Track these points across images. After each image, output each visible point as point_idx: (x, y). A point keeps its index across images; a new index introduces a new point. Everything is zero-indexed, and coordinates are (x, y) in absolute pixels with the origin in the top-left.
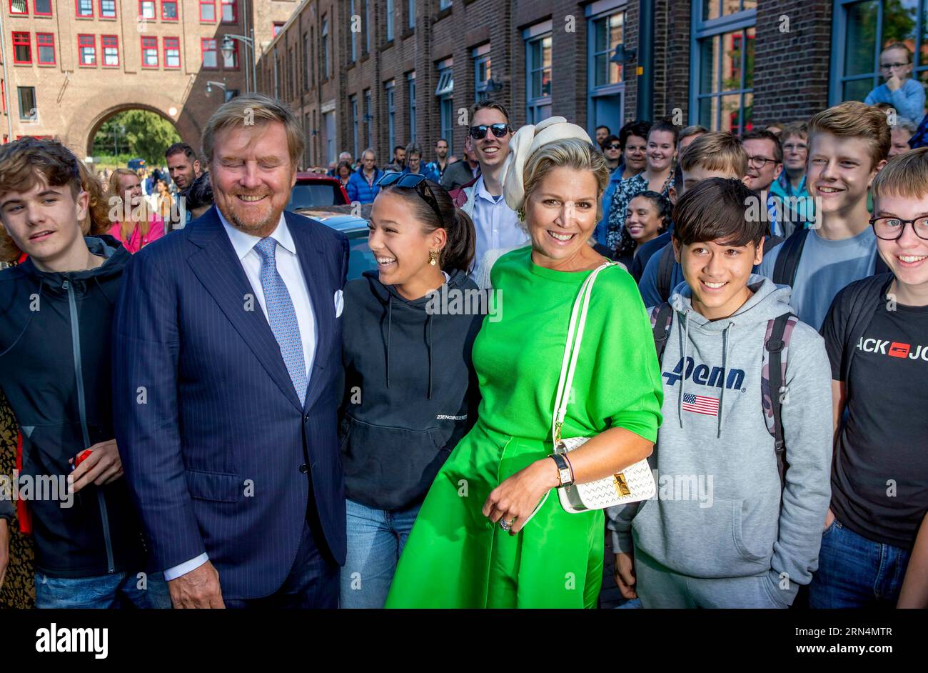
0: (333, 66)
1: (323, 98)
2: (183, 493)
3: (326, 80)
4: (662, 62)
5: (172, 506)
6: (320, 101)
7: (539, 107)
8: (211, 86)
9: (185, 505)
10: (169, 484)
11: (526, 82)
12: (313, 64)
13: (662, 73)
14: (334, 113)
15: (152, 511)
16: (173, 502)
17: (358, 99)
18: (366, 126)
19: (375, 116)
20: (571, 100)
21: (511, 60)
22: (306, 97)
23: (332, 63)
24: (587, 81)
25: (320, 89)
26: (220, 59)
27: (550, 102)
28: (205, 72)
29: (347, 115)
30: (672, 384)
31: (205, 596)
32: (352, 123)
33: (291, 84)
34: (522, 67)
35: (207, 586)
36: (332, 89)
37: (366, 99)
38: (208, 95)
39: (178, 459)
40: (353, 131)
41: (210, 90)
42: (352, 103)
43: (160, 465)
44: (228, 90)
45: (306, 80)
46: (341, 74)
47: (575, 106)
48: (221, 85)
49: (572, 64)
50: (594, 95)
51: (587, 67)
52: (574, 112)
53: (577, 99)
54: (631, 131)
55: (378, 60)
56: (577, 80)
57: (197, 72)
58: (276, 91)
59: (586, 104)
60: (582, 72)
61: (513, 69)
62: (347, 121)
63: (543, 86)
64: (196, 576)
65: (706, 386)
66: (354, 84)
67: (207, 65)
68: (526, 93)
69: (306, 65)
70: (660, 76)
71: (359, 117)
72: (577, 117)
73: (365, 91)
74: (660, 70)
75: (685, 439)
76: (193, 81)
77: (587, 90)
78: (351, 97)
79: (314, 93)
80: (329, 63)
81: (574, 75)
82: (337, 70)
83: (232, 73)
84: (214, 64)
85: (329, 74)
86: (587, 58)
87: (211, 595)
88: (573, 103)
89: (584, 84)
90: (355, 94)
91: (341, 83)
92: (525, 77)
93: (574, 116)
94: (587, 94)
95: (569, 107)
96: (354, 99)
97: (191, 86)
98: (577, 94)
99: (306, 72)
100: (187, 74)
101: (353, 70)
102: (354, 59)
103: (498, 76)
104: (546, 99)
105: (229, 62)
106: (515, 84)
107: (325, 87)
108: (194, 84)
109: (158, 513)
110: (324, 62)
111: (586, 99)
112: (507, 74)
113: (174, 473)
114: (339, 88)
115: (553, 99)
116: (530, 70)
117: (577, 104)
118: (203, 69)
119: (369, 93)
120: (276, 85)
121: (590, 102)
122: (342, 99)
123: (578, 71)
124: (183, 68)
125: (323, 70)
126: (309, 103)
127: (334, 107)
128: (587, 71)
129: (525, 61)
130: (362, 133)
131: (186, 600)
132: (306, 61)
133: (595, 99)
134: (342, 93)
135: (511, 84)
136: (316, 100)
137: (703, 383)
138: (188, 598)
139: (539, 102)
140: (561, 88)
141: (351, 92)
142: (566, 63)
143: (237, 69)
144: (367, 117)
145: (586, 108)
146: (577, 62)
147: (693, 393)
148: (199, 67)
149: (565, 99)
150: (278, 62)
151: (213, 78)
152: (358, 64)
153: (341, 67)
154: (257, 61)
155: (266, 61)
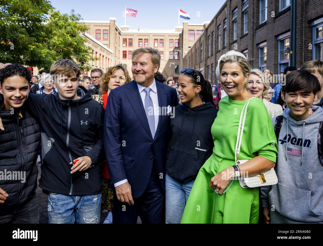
0: (203, 58)
1: (200, 67)
2: (121, 159)
3: (201, 62)
4: (302, 52)
5: (117, 163)
6: (200, 68)
7: (263, 67)
8: (171, 64)
9: (121, 163)
10: (117, 157)
11: (258, 60)
12: (198, 57)
13: (302, 55)
14: (203, 71)
15: (111, 165)
16: (118, 162)
17: (210, 67)
18: (212, 74)
19: (214, 71)
20: (273, 65)
21: (254, 54)
22: (196, 67)
23: (203, 57)
24: (278, 59)
25: (200, 64)
26: (174, 57)
27: (266, 66)
28: (170, 60)
29: (207, 71)
30: (283, 144)
31: (126, 193)
32: (208, 74)
33: (192, 63)
34: (258, 56)
35: (127, 190)
36: (203, 64)
37: (212, 67)
38: (170, 66)
39: (119, 149)
40: (208, 76)
41: (170, 65)
42: (208, 68)
43: (114, 151)
44: (175, 65)
45: (196, 62)
46: (205, 60)
47: (274, 67)
48: (174, 64)
49: (273, 54)
50: (280, 63)
51: (278, 55)
52: (273, 68)
53: (274, 65)
54: (288, 70)
55: (216, 56)
56: (274, 59)
57: (168, 60)
58: (188, 65)
59: (277, 66)
60: (276, 56)
61: (255, 56)
62: (207, 73)
63: (264, 61)
64: (123, 187)
65: (296, 145)
66: (209, 63)
67: (170, 58)
68: (258, 63)
69: (196, 58)
70: (302, 56)
71: (210, 72)
72: (274, 70)
73: (212, 64)
74: (302, 54)
75: (288, 165)
76: (166, 63)
77: (278, 62)
78: (208, 66)
79: (198, 66)
80: (202, 57)
81: (273, 57)
82: (204, 59)
83: (177, 61)
84: (172, 58)
85: (202, 60)
86: (278, 52)
87: (128, 193)
88: (273, 66)
89: (277, 60)
90: (209, 65)
91: (205, 62)
92: (258, 59)
93: (273, 70)
94: (278, 63)
95: (272, 67)
96: (209, 67)
97: (166, 64)
98: (274, 63)
99: (196, 60)
100: (165, 61)
101: (209, 59)
102: (209, 56)
103: (250, 59)
104: (265, 65)
105: (176, 58)
106: (255, 61)
107: (201, 64)
108: (167, 64)
109: (113, 165)
110: (201, 57)
111: (277, 65)
112: (253, 58)
113: (118, 153)
114: (205, 63)
115: (267, 65)
116: (260, 56)
117: (274, 66)
118: (169, 59)
119: (213, 65)
120: (188, 63)
121: (279, 65)
122: (205, 67)
123: (275, 56)
124: (164, 59)
125: (201, 59)
126: (196, 68)
127: (203, 69)
128: (278, 56)
129: (258, 54)
130: (211, 76)
131: (120, 194)
132: (196, 57)
133: (280, 64)
134: (206, 65)
135: (254, 61)
136: (199, 68)
137: (295, 144)
138: (121, 194)
139: (263, 66)
140: (269, 62)
141: (208, 65)
142: (271, 54)
143: (178, 59)
144: (212, 71)
145: (277, 67)
146: (274, 53)
147: (291, 148)
148: (168, 59)
149: (271, 65)
150: (189, 57)
151: (172, 62)
152: (210, 57)
153: (205, 58)
154: (183, 57)
155: (186, 57)
